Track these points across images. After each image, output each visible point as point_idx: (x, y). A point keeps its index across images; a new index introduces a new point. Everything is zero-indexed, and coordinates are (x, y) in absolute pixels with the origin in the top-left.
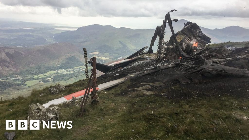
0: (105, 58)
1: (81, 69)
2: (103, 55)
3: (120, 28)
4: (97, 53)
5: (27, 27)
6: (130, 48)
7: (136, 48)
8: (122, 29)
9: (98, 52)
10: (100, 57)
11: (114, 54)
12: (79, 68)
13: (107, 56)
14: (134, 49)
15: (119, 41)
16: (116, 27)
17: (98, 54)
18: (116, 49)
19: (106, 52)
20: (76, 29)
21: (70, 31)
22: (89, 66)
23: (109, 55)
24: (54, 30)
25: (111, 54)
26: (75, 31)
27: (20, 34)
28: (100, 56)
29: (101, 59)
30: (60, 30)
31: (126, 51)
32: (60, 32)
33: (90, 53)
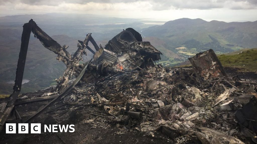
0: (192, 53)
1: (166, 64)
2: (190, 50)
3: (210, 22)
4: (183, 48)
5: (119, 23)
6: (221, 43)
7: (228, 43)
8: (214, 22)
9: (185, 47)
10: (186, 53)
11: (202, 49)
12: (164, 63)
13: (194, 51)
14: (226, 44)
15: (209, 36)
16: (206, 21)
17: (185, 49)
18: (205, 44)
19: (193, 48)
20: (163, 24)
21: (157, 25)
22: (175, 61)
23: (196, 50)
24: (143, 25)
25: (199, 50)
26: (163, 26)
27: (113, 29)
28: (186, 51)
29: (187, 54)
30: (148, 25)
31: (216, 46)
32: (148, 27)
33: (176, 48)
